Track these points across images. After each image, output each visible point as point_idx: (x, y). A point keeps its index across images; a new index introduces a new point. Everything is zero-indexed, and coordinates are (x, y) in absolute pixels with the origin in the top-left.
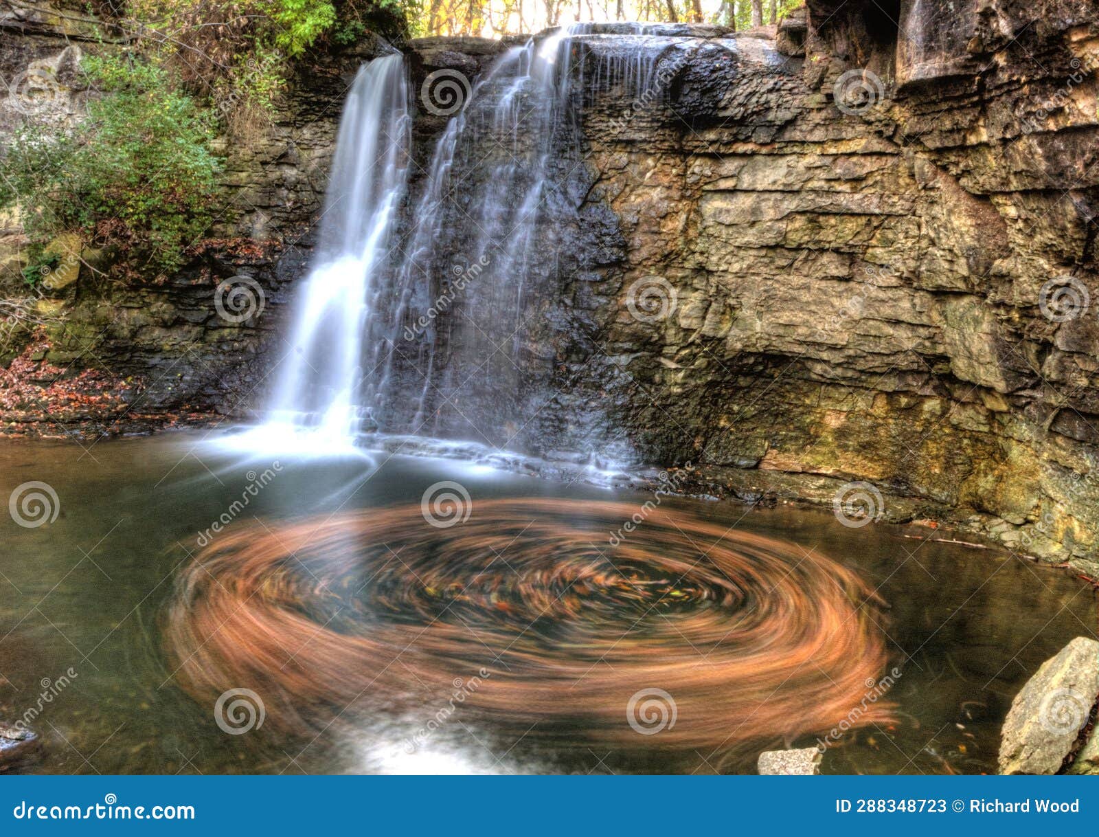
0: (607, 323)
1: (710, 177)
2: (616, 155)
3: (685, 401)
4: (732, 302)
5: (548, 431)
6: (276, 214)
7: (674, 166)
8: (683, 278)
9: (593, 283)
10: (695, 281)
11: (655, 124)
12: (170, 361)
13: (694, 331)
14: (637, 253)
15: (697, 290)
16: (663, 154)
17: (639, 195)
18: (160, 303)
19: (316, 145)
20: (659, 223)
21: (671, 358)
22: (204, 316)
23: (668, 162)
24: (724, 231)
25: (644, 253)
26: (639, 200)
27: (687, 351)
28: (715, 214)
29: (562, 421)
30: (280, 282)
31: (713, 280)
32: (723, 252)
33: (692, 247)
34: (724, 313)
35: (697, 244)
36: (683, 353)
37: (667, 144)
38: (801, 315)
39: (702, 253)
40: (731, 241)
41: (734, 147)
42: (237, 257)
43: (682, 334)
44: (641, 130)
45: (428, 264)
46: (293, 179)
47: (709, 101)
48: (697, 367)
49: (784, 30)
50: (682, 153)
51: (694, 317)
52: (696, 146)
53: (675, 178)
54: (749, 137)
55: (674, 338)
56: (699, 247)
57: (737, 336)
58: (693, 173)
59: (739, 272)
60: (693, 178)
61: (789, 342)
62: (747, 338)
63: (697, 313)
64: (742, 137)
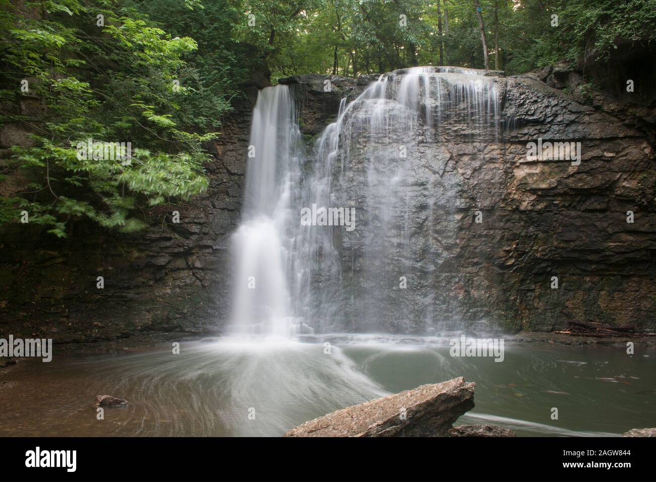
1: (521, 155)
7: (497, 150)
8: (506, 216)
16: (490, 142)
19: (228, 142)
23: (493, 147)
30: (217, 235)
32: (531, 199)
33: (511, 197)
38: (576, 234)
39: (517, 200)
46: (214, 165)
47: (522, 110)
48: (515, 271)
49: (554, 74)
50: (503, 141)
51: (513, 240)
52: (513, 137)
53: (499, 156)
54: (548, 131)
55: (502, 254)
56: (516, 196)
57: (537, 250)
58: (511, 153)
59: (540, 210)
60: (511, 156)
61: (568, 251)
62: (543, 250)
63: (514, 237)
64: (543, 131)
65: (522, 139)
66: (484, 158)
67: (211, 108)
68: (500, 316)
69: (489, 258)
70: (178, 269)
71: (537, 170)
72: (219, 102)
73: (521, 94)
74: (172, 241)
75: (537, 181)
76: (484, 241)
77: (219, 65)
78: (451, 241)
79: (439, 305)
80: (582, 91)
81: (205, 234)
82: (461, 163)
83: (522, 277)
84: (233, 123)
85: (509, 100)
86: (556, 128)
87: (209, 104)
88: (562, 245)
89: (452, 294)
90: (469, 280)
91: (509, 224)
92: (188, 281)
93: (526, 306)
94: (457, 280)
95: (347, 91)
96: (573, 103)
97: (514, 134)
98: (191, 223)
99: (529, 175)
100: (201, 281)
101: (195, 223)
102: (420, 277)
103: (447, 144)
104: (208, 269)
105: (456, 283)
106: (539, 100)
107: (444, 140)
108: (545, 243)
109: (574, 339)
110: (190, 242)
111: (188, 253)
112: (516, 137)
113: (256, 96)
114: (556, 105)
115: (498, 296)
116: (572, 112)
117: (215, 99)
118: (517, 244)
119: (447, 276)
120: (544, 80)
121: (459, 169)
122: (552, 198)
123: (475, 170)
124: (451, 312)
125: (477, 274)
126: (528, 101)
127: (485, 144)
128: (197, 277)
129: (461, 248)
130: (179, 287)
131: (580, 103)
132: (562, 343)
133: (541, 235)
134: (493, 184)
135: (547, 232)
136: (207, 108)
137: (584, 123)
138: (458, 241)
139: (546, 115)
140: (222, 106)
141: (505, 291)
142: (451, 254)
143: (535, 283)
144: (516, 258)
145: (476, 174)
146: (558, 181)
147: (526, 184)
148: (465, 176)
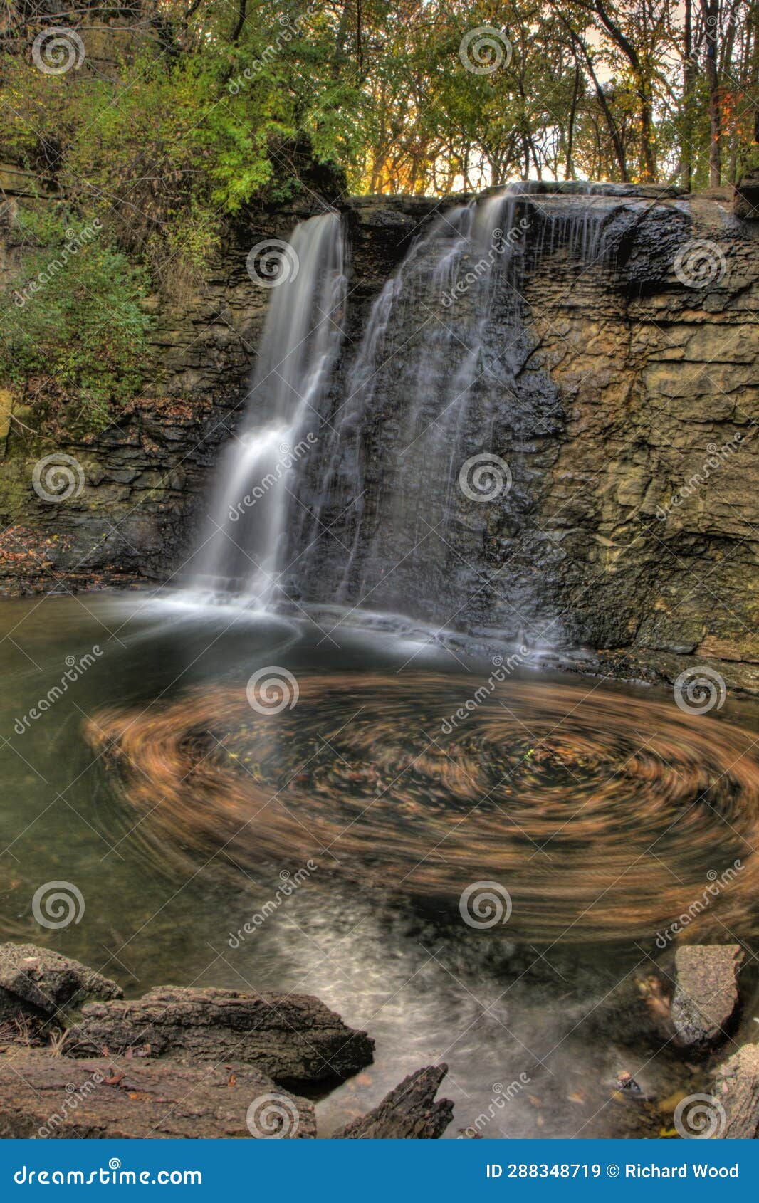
0: (541, 497)
1: (656, 346)
2: (558, 322)
3: (620, 581)
4: (675, 479)
5: (475, 606)
6: (207, 375)
7: (618, 334)
8: (623, 452)
9: (528, 454)
10: (636, 456)
11: (600, 290)
12: (96, 521)
13: (632, 508)
14: (575, 424)
15: (637, 465)
16: (607, 321)
17: (580, 364)
18: (88, 462)
19: (249, 305)
20: (600, 394)
21: (607, 536)
22: (131, 477)
23: (612, 329)
24: (669, 402)
25: (583, 425)
26: (580, 369)
27: (624, 529)
28: (659, 387)
29: (489, 596)
30: (208, 445)
31: (655, 455)
32: (667, 426)
33: (634, 420)
34: (665, 491)
35: (639, 417)
36: (620, 530)
37: (611, 310)
39: (644, 427)
40: (676, 415)
41: (684, 315)
42: (166, 417)
43: (619, 510)
44: (585, 295)
45: (358, 430)
46: (225, 339)
50: (627, 319)
52: (642, 314)
58: (639, 342)
60: (638, 347)
65: (657, 318)
71: (680, 374)
74: (141, 451)
76: (579, 491)
85: (639, 244)
104: (189, 492)
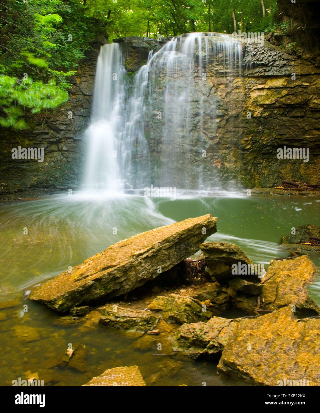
1: (255, 84)
8: (246, 120)
19: (83, 76)
28: (257, 97)
30: (76, 131)
31: (256, 120)
32: (260, 110)
33: (249, 109)
38: (286, 130)
42: (57, 121)
47: (255, 58)
48: (251, 152)
49: (275, 37)
50: (243, 76)
51: (250, 134)
52: (249, 74)
53: (242, 85)
54: (270, 70)
55: (243, 142)
56: (251, 109)
57: (264, 140)
58: (249, 83)
59: (265, 117)
60: (249, 85)
61: (282, 141)
62: (267, 140)
63: (250, 132)
64: (268, 70)
65: (255, 75)
66: (233, 86)
67: (72, 57)
68: (242, 178)
69: (236, 144)
70: (52, 151)
71: (264, 93)
72: (77, 53)
73: (254, 49)
74: (49, 135)
75: (263, 99)
76: (233, 134)
77: (77, 31)
78: (214, 135)
79: (206, 172)
80: (290, 47)
81: (69, 130)
82: (219, 89)
83: (255, 155)
84: (86, 65)
85: (248, 52)
86: (275, 68)
87: (71, 54)
88: (278, 137)
89: (214, 165)
90: (224, 157)
91: (247, 125)
92: (59, 158)
93: (257, 172)
94: (217, 157)
95: (153, 47)
96: (285, 54)
97: (250, 72)
98: (60, 124)
99: (259, 96)
100: (66, 158)
101: (63, 124)
102: (195, 156)
103: (211, 78)
104: (70, 151)
105: (216, 159)
106: (265, 52)
107: (210, 76)
108: (268, 136)
109: (285, 192)
110: (60, 135)
111: (58, 142)
112: (252, 74)
113: (99, 49)
114: (275, 55)
115: (241, 167)
116: (284, 59)
117: (74, 51)
118: (252, 137)
119: (211, 155)
120: (269, 40)
121: (218, 93)
122: (272, 110)
123: (228, 93)
124: (213, 176)
125: (229, 154)
126: (258, 53)
127: (233, 78)
128: (64, 156)
129: (219, 138)
130: (53, 161)
131: (289, 54)
132: (278, 194)
133: (266, 131)
134: (238, 101)
135: (269, 129)
136: (70, 56)
137: (291, 66)
138: (217, 135)
139: (269, 61)
140: (79, 55)
141: (245, 164)
142: (214, 142)
143: (263, 159)
144: (251, 145)
145: (228, 95)
146: (276, 100)
147: (257, 101)
148: (222, 97)
